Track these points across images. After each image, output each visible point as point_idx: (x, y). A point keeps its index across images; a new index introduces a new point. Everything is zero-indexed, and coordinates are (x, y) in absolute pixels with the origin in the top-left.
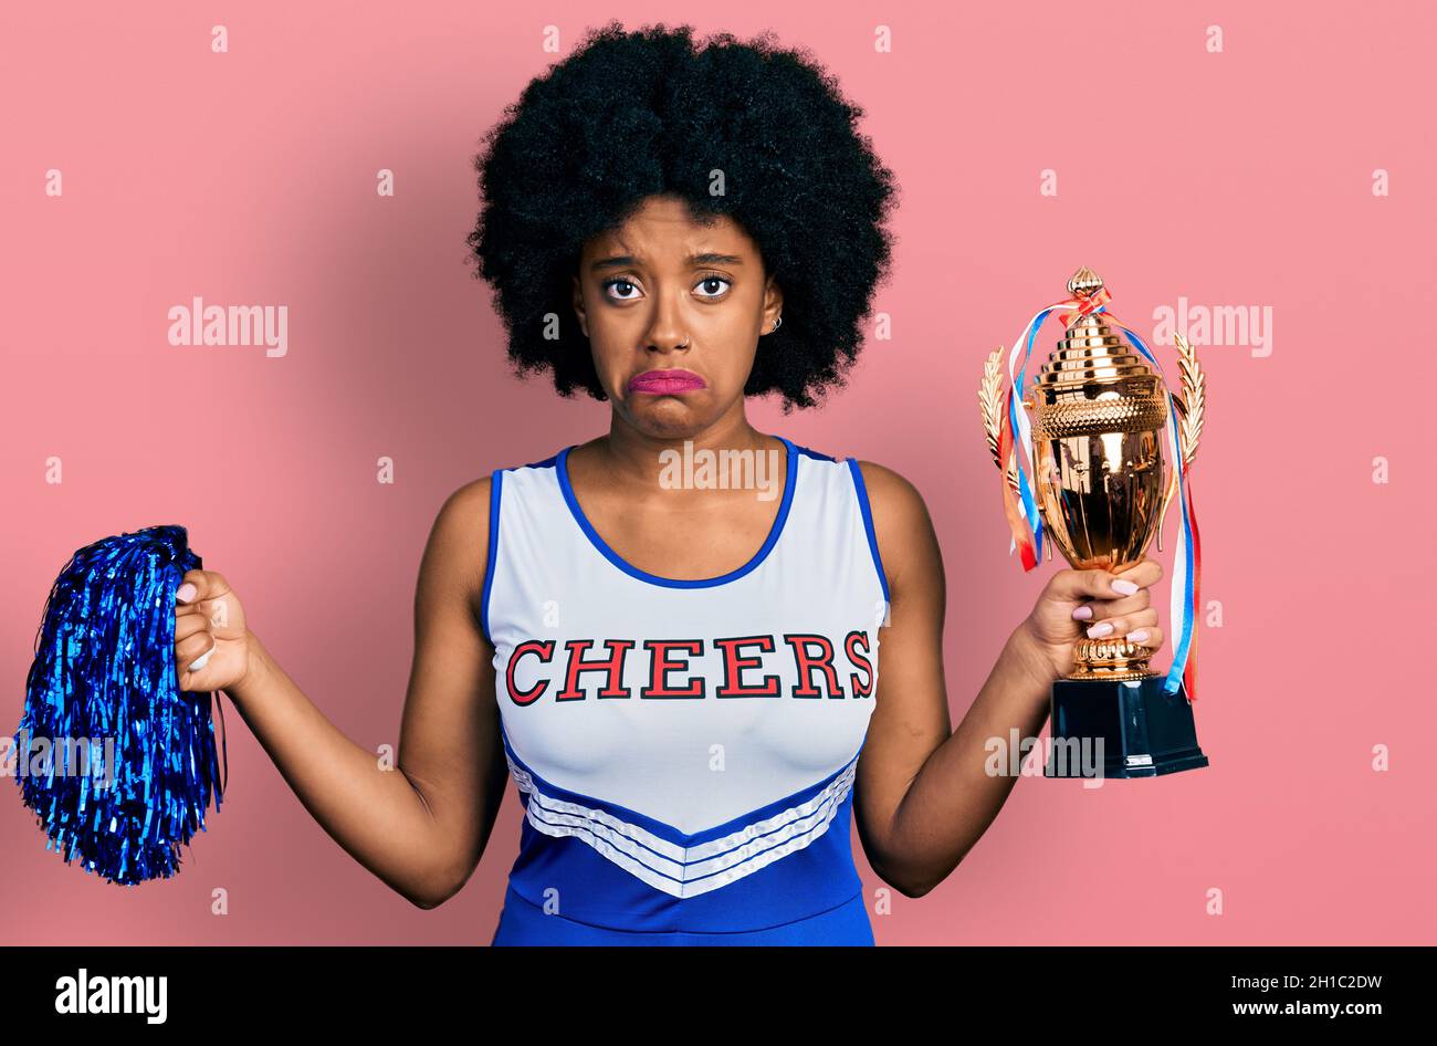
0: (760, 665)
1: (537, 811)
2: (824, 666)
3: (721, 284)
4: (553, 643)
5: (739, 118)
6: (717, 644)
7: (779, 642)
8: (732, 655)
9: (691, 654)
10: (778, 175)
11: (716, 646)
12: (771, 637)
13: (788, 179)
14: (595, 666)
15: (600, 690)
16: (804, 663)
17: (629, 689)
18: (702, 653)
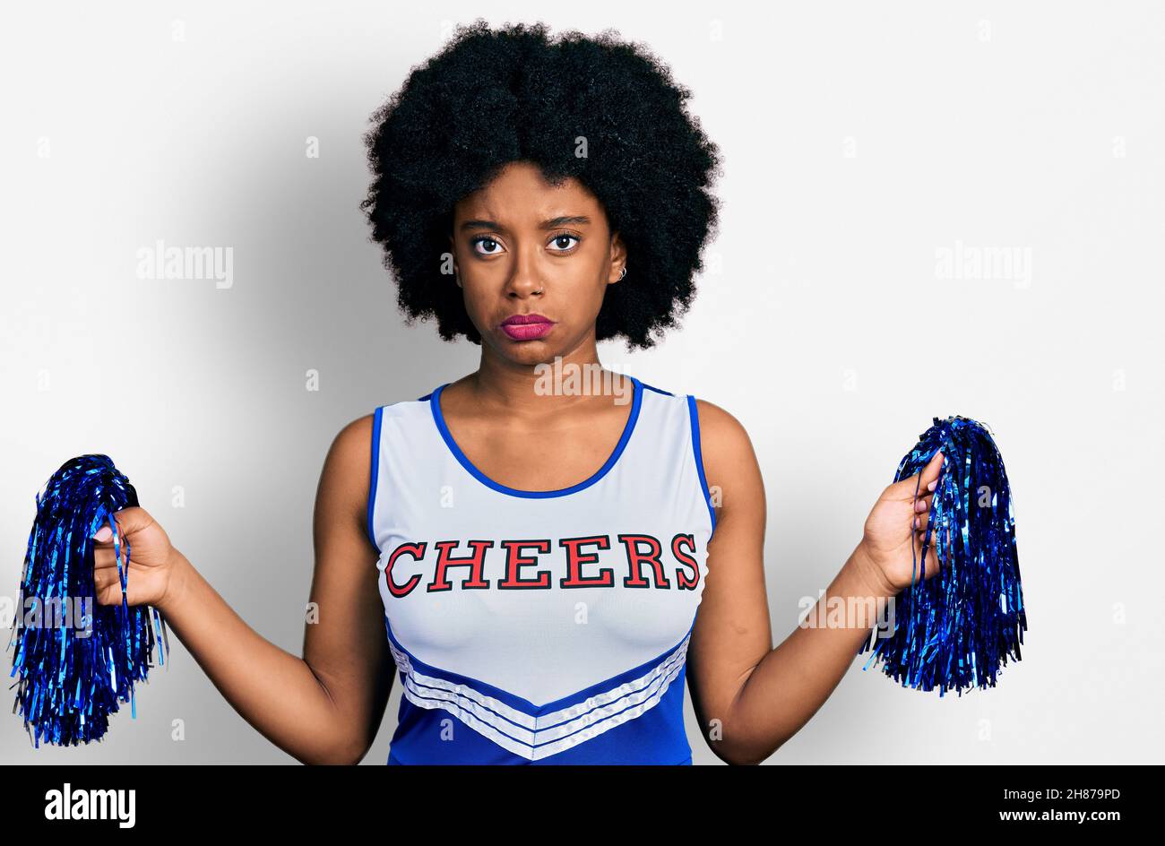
0: (596, 560)
1: (411, 686)
2: (653, 561)
3: (571, 240)
4: (425, 544)
5: (582, 96)
6: (562, 543)
7: (614, 541)
8: (573, 552)
9: (540, 552)
10: (616, 144)
11: (561, 545)
12: (607, 537)
13: (624, 146)
14: (460, 562)
15: (464, 582)
16: (635, 559)
17: (488, 582)
18: (549, 551)
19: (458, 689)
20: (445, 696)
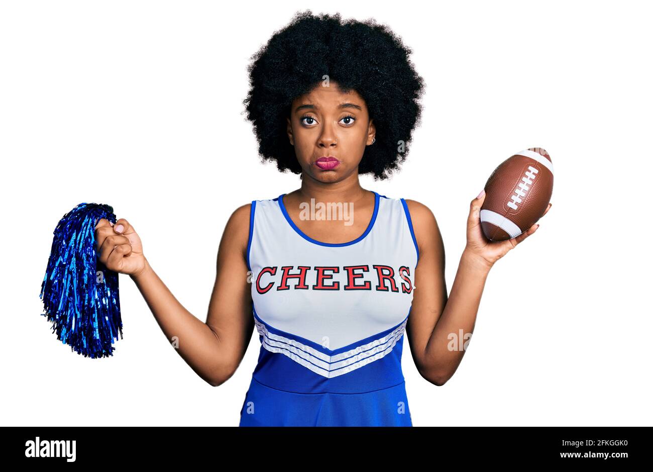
0: (362, 277)
1: (267, 340)
2: (390, 278)
3: (351, 119)
4: (276, 268)
6: (345, 268)
7: (371, 268)
8: (351, 273)
9: (334, 272)
10: (377, 73)
11: (344, 270)
12: (367, 266)
13: (381, 75)
14: (294, 276)
15: (296, 286)
16: (381, 277)
17: (308, 286)
18: (338, 272)
19: (290, 342)
20: (283, 346)
